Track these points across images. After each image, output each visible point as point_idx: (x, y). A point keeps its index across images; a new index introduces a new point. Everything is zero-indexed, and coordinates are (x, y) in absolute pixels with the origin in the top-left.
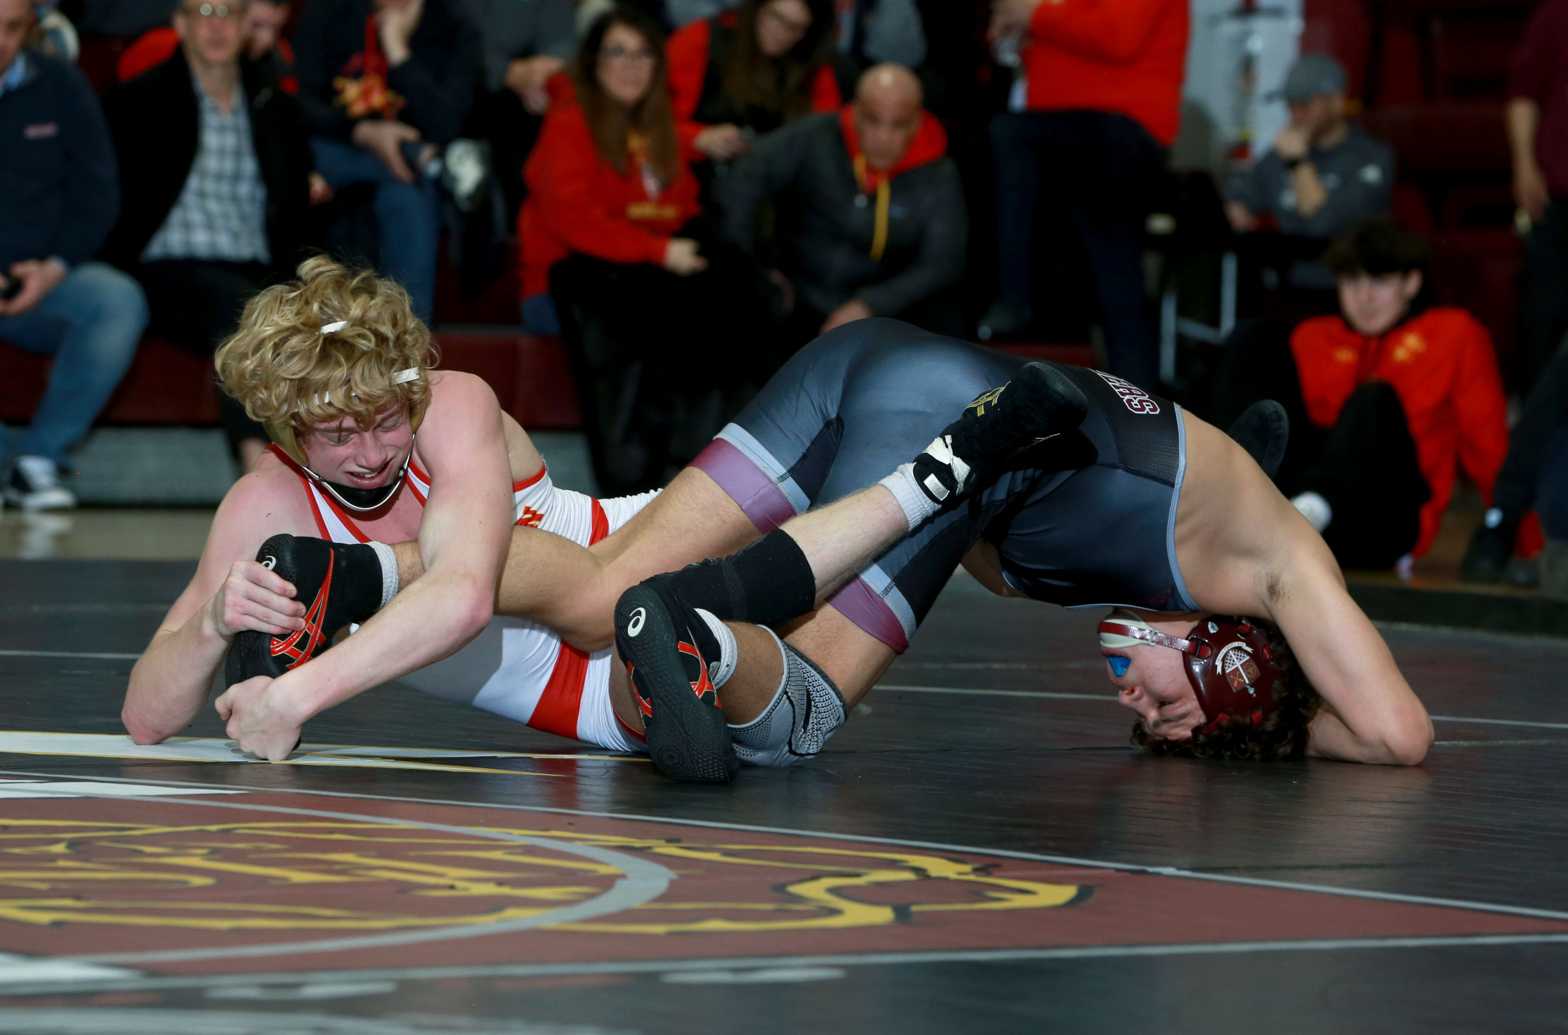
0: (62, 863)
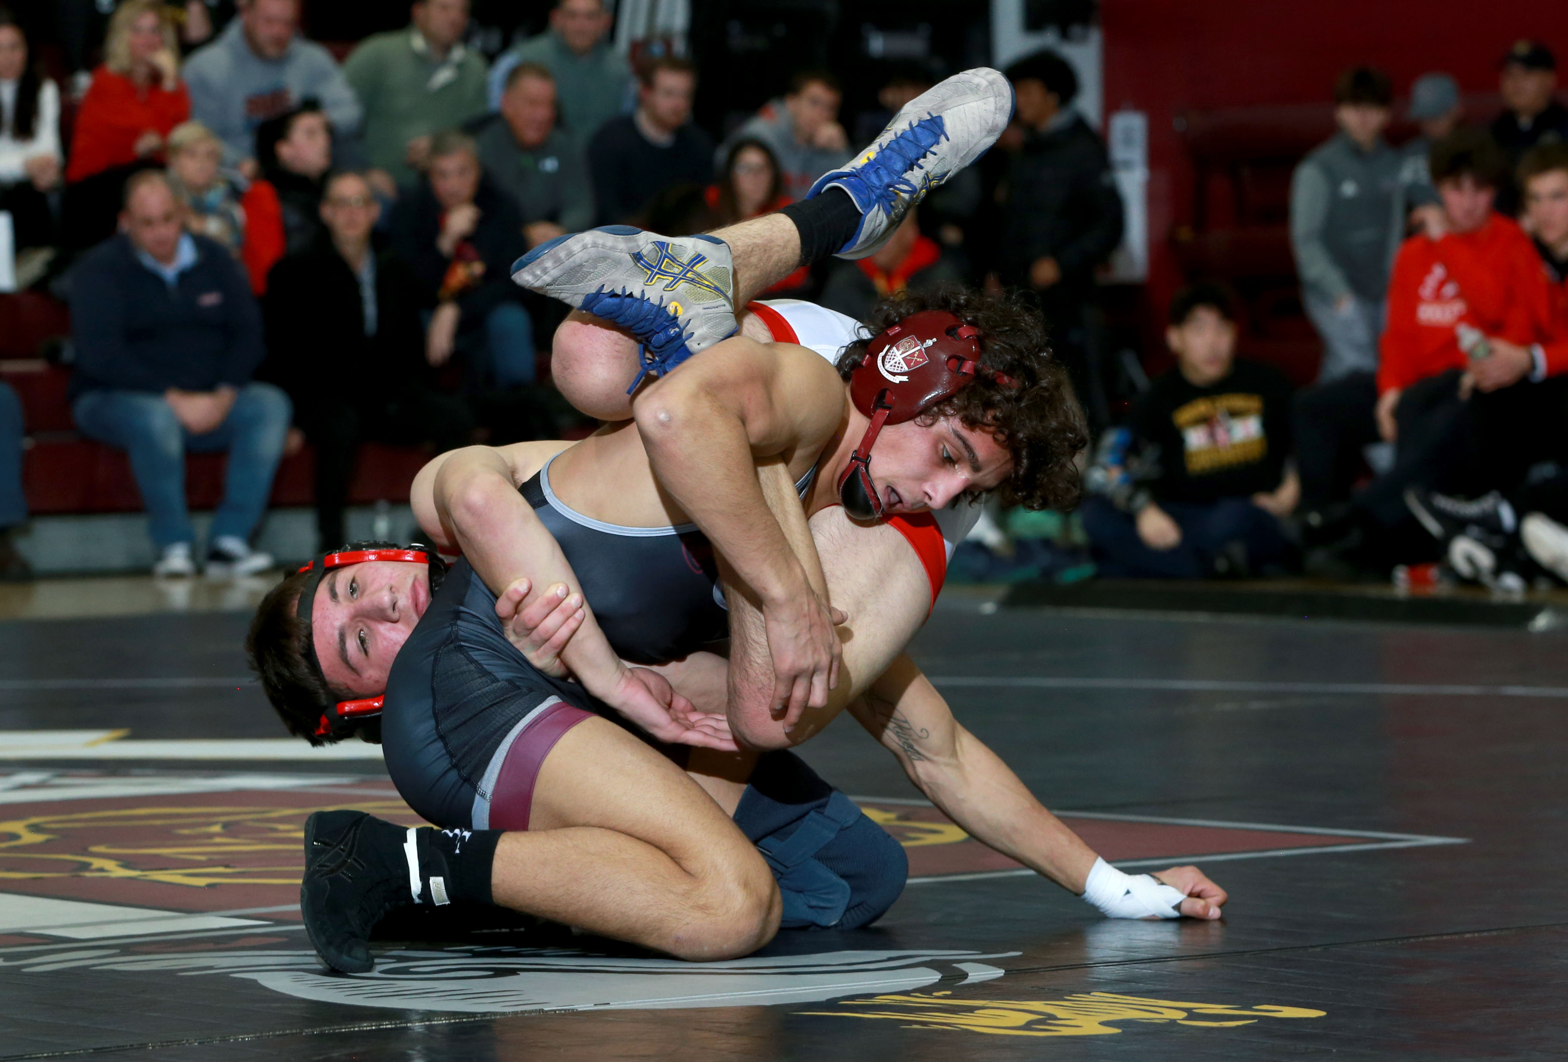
0: (218, 840)
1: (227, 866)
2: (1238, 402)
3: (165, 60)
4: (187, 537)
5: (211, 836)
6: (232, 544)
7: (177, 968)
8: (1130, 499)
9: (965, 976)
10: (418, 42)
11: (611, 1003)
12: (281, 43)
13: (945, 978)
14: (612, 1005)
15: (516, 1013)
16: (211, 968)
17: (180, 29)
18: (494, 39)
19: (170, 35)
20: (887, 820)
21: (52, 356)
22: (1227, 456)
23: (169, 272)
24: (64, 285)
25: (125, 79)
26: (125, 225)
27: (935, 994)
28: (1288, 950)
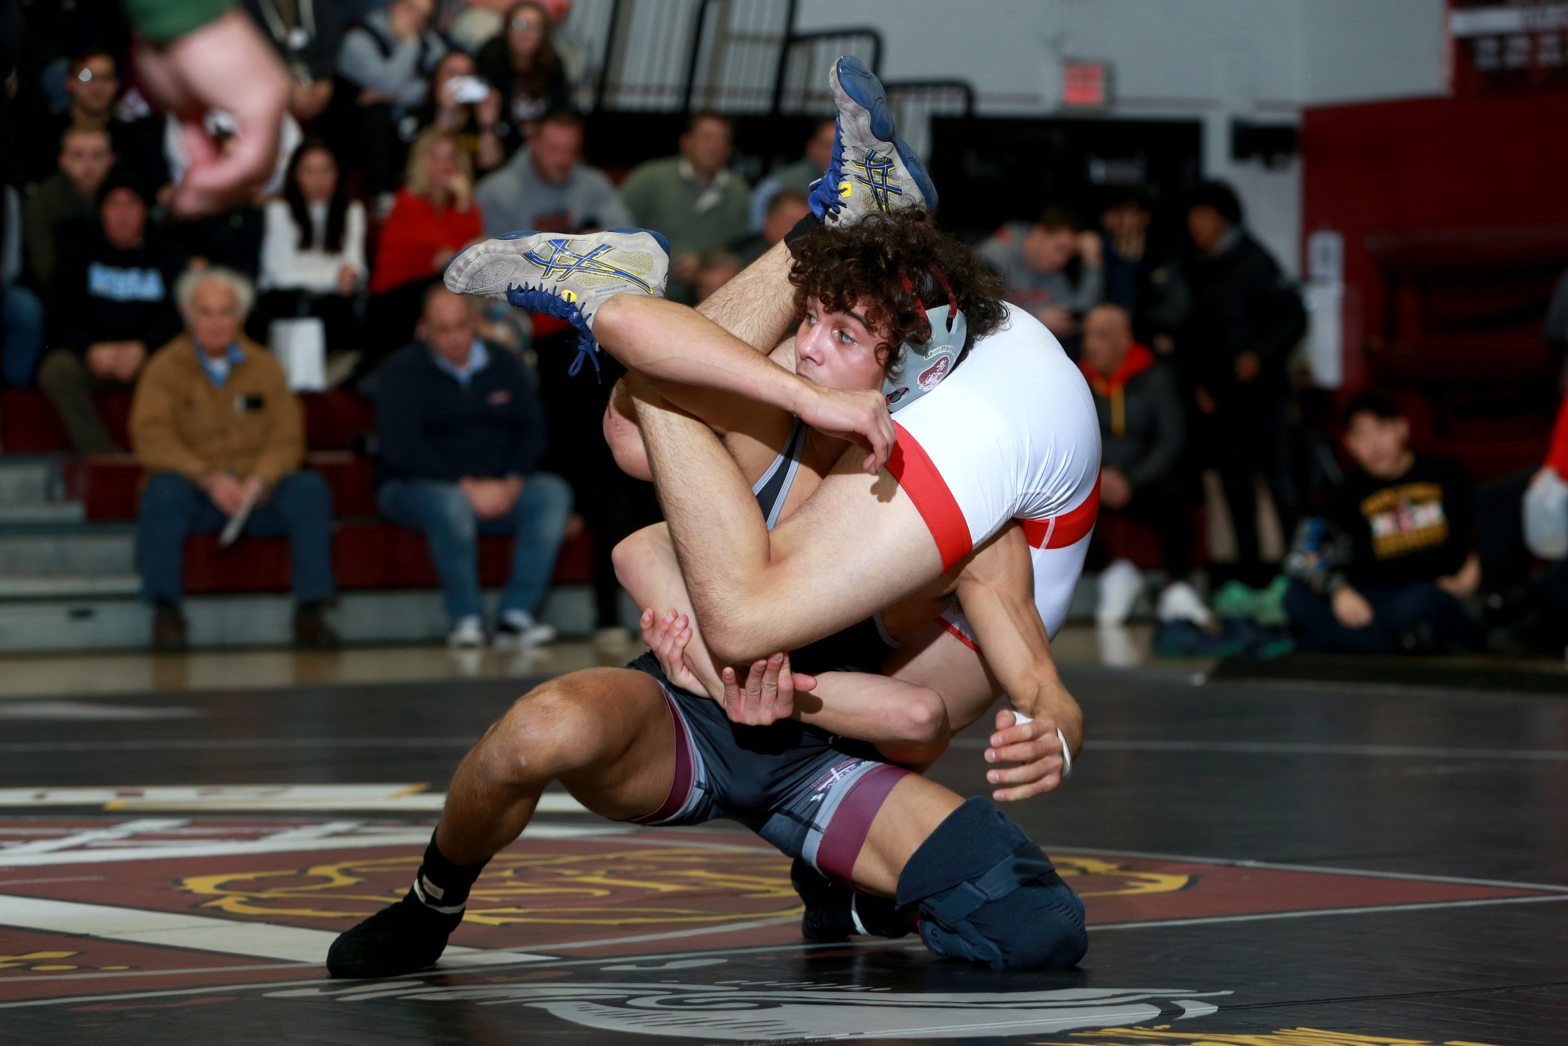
0: (510, 883)
1: (518, 907)
2: (1419, 491)
3: (460, 184)
4: (478, 611)
5: (504, 880)
6: (518, 618)
7: (478, 997)
8: (1327, 581)
9: (1183, 1011)
10: (686, 169)
11: (865, 1033)
12: (565, 169)
13: (1163, 1013)
14: (866, 1034)
15: (780, 1041)
16: (506, 998)
17: (474, 157)
18: (754, 166)
19: (464, 161)
20: (1110, 870)
21: (358, 448)
22: (1411, 541)
23: (463, 373)
24: (369, 384)
25: (424, 200)
26: (423, 331)
27: (1156, 1027)
28: (1476, 991)
